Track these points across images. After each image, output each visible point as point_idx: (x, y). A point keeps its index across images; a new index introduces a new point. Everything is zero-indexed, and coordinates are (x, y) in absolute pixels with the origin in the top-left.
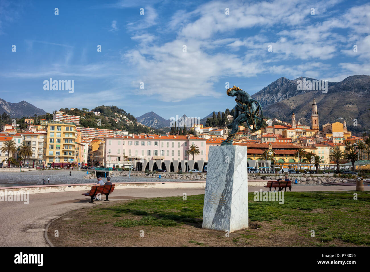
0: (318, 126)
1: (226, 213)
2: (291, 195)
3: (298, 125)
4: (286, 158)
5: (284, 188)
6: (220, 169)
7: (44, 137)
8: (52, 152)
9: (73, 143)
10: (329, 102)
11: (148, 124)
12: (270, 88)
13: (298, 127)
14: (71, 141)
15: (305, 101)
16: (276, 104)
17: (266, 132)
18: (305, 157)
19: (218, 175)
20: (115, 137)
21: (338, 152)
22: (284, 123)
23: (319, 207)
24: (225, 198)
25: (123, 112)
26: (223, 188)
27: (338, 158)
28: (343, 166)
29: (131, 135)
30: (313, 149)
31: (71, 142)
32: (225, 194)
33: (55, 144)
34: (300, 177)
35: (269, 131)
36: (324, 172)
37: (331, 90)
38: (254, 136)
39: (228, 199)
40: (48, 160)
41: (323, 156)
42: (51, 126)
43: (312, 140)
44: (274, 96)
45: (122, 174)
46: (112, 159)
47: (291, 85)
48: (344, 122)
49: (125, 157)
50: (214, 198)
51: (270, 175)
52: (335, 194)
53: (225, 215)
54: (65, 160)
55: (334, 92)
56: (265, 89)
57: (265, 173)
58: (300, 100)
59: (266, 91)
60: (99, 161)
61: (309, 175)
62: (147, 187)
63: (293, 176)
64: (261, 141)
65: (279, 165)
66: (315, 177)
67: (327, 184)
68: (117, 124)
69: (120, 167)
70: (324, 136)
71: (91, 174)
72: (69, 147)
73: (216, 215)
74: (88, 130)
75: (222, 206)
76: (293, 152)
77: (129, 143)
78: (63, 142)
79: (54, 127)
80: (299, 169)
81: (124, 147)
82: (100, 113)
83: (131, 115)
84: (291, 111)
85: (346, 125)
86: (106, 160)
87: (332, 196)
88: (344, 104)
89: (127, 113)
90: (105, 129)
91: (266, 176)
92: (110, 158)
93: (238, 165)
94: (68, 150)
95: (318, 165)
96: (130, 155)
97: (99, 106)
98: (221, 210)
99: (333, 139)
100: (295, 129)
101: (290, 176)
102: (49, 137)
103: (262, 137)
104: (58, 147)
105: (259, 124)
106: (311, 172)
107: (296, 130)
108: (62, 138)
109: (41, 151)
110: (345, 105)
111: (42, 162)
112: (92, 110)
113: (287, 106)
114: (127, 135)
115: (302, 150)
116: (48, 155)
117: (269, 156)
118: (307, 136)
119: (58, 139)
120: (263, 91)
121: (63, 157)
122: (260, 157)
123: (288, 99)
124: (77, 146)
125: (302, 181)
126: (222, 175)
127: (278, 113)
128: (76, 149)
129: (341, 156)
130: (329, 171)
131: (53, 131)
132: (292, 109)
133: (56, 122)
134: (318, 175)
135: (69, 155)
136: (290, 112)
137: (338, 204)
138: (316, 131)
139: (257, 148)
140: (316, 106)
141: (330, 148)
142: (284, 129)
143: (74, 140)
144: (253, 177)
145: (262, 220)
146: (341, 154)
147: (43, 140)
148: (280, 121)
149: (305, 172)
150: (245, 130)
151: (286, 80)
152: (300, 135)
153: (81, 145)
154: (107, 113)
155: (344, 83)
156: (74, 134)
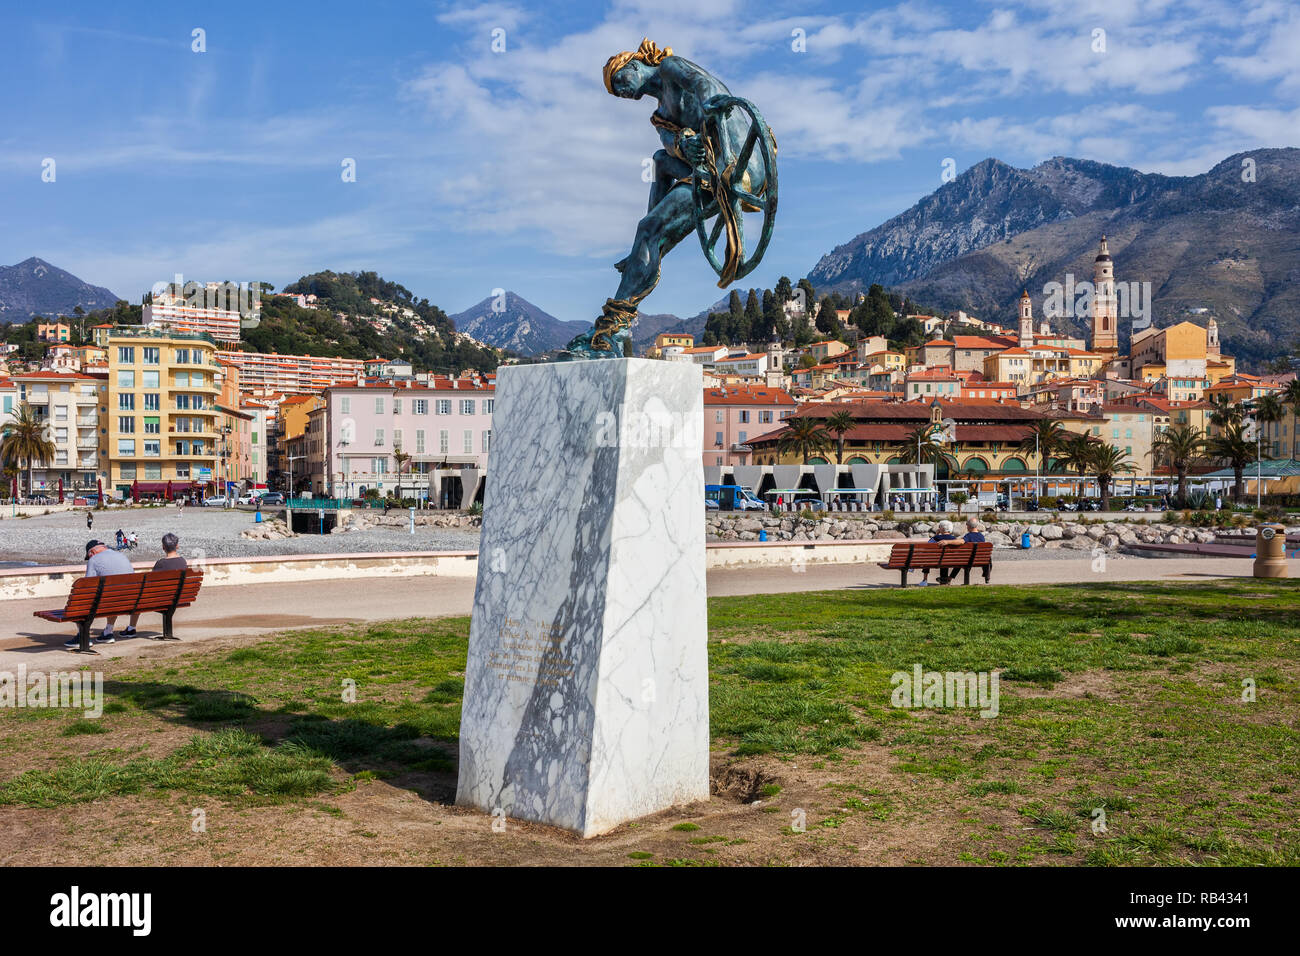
0: (1116, 337)
1: (571, 727)
2: (982, 603)
3: (1043, 334)
4: (995, 456)
5: (962, 571)
6: (546, 492)
7: (100, 387)
8: (129, 445)
9: (206, 409)
10: (1158, 251)
11: (498, 336)
12: (944, 198)
13: (1040, 342)
14: (200, 402)
15: (1070, 249)
16: (966, 260)
17: (922, 363)
18: (1062, 450)
19: (536, 525)
20: (362, 383)
21: (1186, 432)
22: (990, 327)
23: (1093, 663)
24: (569, 648)
25: (402, 295)
26: (560, 592)
27: (1184, 454)
28: (1199, 483)
29: (421, 377)
30: (1093, 421)
31: (200, 406)
32: (567, 628)
33: (140, 412)
34: (1041, 522)
35: (936, 357)
36: (1130, 503)
37: (1166, 206)
38: (878, 376)
39: (580, 656)
40: (116, 472)
41: (1129, 448)
42: (121, 349)
43: (1089, 390)
44: (955, 231)
45: (386, 519)
46: (354, 464)
47: (1020, 186)
48: (1212, 322)
49: (400, 458)
50: (514, 647)
51: (931, 519)
52: (1168, 592)
53: (563, 741)
54: (180, 474)
55: (1176, 213)
56: (925, 202)
57: (912, 509)
58: (1052, 243)
59: (929, 212)
60: (310, 476)
61: (1075, 516)
62: (401, 571)
63: (1015, 521)
64: (906, 394)
65: (968, 481)
66: (1096, 522)
67: (1139, 547)
68: (380, 339)
69: (383, 493)
70: (1133, 374)
71: (272, 521)
72: (192, 424)
73: (520, 740)
74: (271, 362)
75: (552, 692)
76: (1018, 433)
77: (414, 406)
78: (169, 407)
79: (132, 349)
80: (1039, 493)
81: (398, 422)
82: (315, 297)
83: (431, 304)
84: (1018, 283)
85: (1216, 336)
86: (334, 471)
87: (1158, 604)
88: (1210, 256)
89: (416, 299)
90: (335, 357)
91: (916, 520)
92: (348, 464)
93: (644, 467)
94: (191, 434)
95: (1110, 479)
96: (421, 449)
97: (313, 274)
98: (548, 714)
99: (1165, 386)
100: (1032, 348)
101: (1004, 521)
102: (115, 389)
103: (907, 381)
104: (152, 425)
105: (898, 333)
106: (1084, 505)
107: (1035, 352)
108: (163, 391)
109: (90, 442)
110: (1215, 260)
111: (93, 480)
112: (288, 290)
113: (1002, 266)
114: (408, 378)
115: (1052, 424)
116: (114, 455)
117: (931, 448)
118: (1072, 376)
119: (152, 396)
120: (916, 212)
121: (171, 461)
122: (898, 454)
123: (1008, 242)
124: (221, 419)
125: (1048, 539)
126: (554, 519)
127: (970, 292)
128: (217, 431)
129: (1194, 447)
130: (1148, 502)
131: (128, 365)
132: (1021, 278)
133: (140, 332)
134: (1108, 516)
135: (194, 453)
136: (1015, 290)
137: (1182, 648)
138: (1107, 356)
139: (889, 420)
140: (1109, 265)
141: (1155, 417)
142: (991, 349)
143: (210, 396)
144: (867, 527)
145: (793, 747)
146: (1194, 437)
147: (95, 400)
148: (976, 322)
149: (1059, 504)
150: (847, 355)
151: (1004, 170)
152: (1047, 372)
153: (239, 415)
154: (344, 299)
155: (1214, 181)
156: (209, 375)
